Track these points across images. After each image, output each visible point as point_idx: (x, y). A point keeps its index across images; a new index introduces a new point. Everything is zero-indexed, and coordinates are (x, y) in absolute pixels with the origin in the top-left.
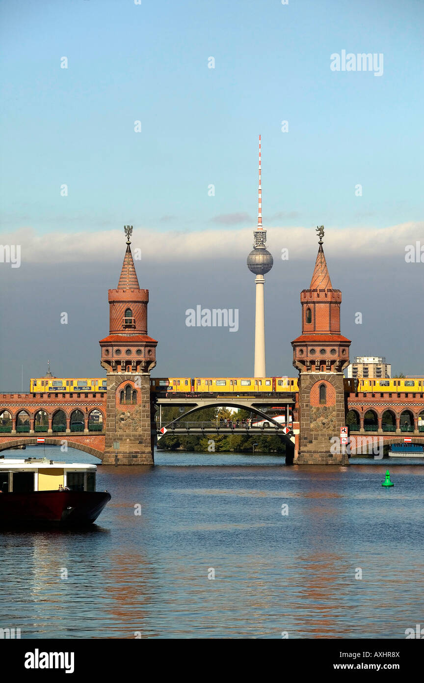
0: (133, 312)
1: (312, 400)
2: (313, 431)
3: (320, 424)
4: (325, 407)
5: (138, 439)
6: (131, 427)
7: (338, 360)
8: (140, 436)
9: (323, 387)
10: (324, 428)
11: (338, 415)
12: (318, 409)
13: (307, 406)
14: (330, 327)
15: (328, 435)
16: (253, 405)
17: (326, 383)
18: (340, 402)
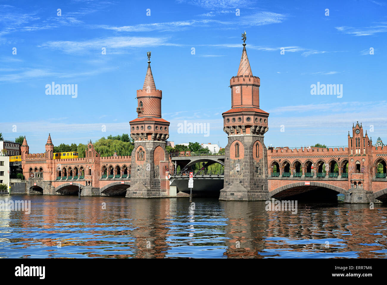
0: (143, 104)
1: (231, 155)
2: (231, 176)
3: (236, 172)
4: (239, 160)
5: (144, 182)
6: (142, 175)
7: (254, 126)
8: (145, 180)
9: (237, 144)
10: (238, 174)
11: (245, 165)
12: (234, 161)
13: (228, 159)
14: (242, 102)
15: (239, 179)
16: (219, 159)
17: (239, 143)
18: (246, 156)
